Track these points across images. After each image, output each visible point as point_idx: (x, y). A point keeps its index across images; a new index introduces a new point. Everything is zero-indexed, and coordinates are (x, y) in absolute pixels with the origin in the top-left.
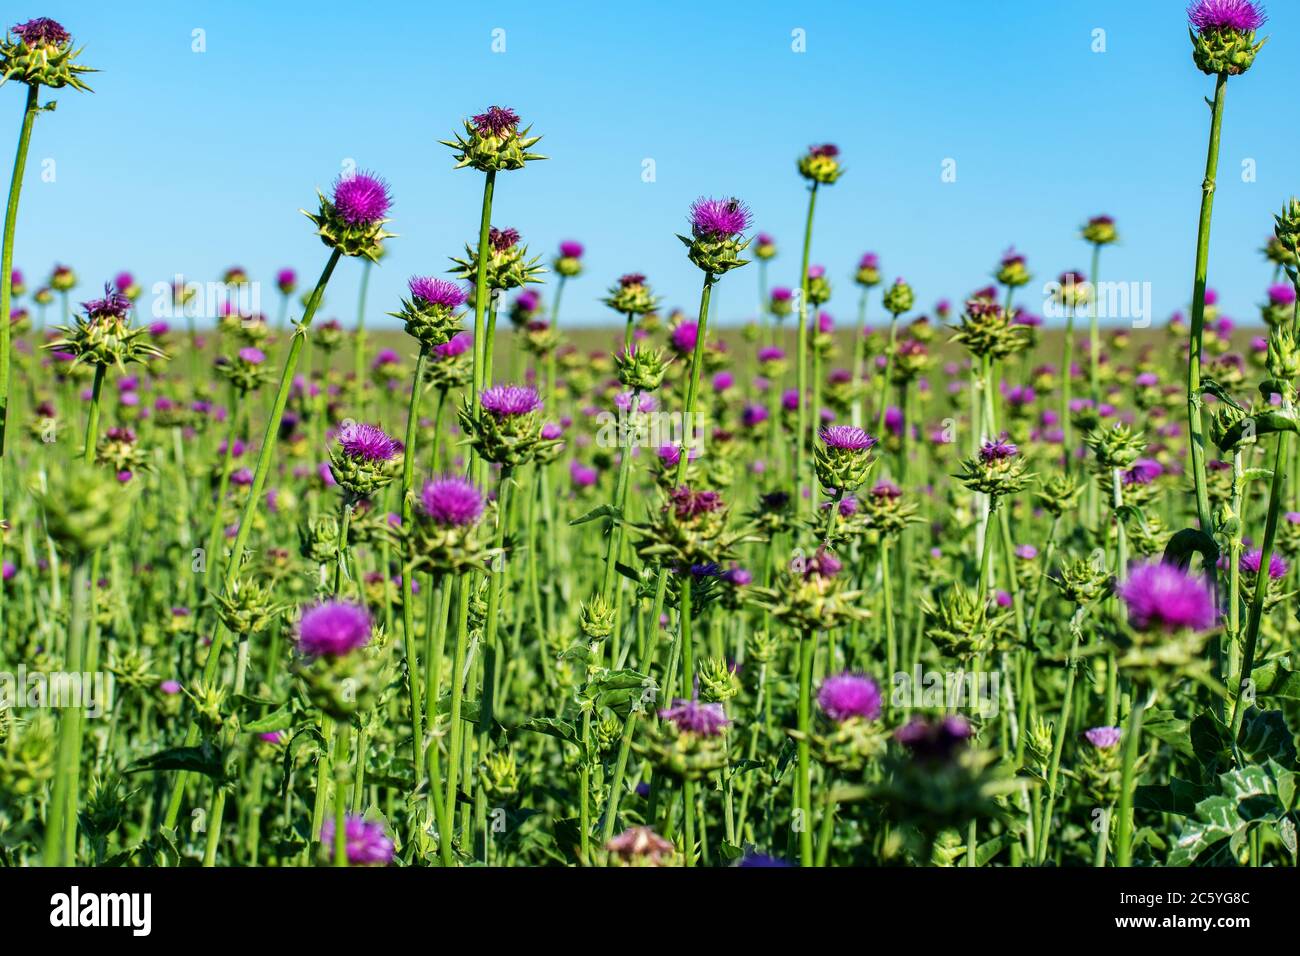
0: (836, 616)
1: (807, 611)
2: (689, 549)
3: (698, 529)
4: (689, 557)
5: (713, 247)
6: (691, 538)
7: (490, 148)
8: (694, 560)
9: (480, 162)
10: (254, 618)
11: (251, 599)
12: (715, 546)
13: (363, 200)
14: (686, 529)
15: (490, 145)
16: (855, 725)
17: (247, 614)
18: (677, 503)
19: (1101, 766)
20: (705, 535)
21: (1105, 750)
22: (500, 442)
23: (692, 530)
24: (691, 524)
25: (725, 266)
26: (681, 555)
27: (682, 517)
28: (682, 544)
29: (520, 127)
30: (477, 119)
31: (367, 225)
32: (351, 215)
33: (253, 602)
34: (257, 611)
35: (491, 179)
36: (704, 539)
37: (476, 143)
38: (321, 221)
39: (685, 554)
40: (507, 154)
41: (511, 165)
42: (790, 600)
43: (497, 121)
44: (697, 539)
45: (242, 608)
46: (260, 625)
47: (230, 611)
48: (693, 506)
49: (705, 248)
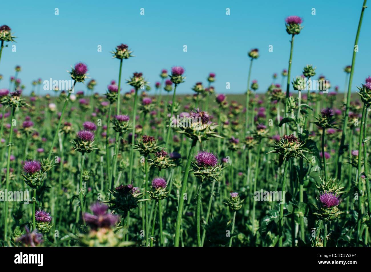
0: (165, 165)
1: (158, 164)
2: (146, 149)
3: (148, 145)
4: (146, 151)
5: (176, 78)
6: (146, 147)
7: (121, 54)
8: (147, 152)
9: (118, 57)
10: (47, 168)
11: (47, 163)
12: (152, 149)
13: (81, 69)
14: (146, 145)
15: (121, 53)
16: (160, 189)
17: (46, 166)
18: (144, 139)
19: (233, 202)
20: (150, 146)
21: (234, 198)
22: (119, 127)
23: (147, 145)
24: (147, 144)
25: (179, 82)
26: (144, 151)
27: (145, 142)
28: (144, 148)
29: (129, 49)
30: (118, 47)
31: (82, 75)
32: (78, 72)
33: (47, 164)
34: (48, 166)
35: (122, 61)
36: (149, 147)
37: (117, 52)
38: (72, 73)
39: (145, 151)
40: (125, 55)
41: (126, 58)
42: (155, 162)
43: (123, 47)
44: (148, 147)
45: (44, 165)
46: (49, 169)
47: (42, 166)
48: (147, 139)
49: (174, 78)
